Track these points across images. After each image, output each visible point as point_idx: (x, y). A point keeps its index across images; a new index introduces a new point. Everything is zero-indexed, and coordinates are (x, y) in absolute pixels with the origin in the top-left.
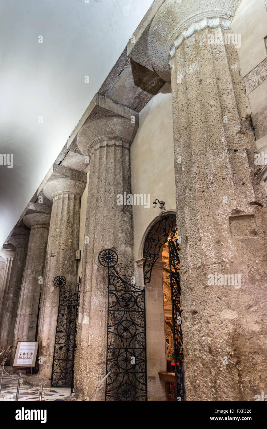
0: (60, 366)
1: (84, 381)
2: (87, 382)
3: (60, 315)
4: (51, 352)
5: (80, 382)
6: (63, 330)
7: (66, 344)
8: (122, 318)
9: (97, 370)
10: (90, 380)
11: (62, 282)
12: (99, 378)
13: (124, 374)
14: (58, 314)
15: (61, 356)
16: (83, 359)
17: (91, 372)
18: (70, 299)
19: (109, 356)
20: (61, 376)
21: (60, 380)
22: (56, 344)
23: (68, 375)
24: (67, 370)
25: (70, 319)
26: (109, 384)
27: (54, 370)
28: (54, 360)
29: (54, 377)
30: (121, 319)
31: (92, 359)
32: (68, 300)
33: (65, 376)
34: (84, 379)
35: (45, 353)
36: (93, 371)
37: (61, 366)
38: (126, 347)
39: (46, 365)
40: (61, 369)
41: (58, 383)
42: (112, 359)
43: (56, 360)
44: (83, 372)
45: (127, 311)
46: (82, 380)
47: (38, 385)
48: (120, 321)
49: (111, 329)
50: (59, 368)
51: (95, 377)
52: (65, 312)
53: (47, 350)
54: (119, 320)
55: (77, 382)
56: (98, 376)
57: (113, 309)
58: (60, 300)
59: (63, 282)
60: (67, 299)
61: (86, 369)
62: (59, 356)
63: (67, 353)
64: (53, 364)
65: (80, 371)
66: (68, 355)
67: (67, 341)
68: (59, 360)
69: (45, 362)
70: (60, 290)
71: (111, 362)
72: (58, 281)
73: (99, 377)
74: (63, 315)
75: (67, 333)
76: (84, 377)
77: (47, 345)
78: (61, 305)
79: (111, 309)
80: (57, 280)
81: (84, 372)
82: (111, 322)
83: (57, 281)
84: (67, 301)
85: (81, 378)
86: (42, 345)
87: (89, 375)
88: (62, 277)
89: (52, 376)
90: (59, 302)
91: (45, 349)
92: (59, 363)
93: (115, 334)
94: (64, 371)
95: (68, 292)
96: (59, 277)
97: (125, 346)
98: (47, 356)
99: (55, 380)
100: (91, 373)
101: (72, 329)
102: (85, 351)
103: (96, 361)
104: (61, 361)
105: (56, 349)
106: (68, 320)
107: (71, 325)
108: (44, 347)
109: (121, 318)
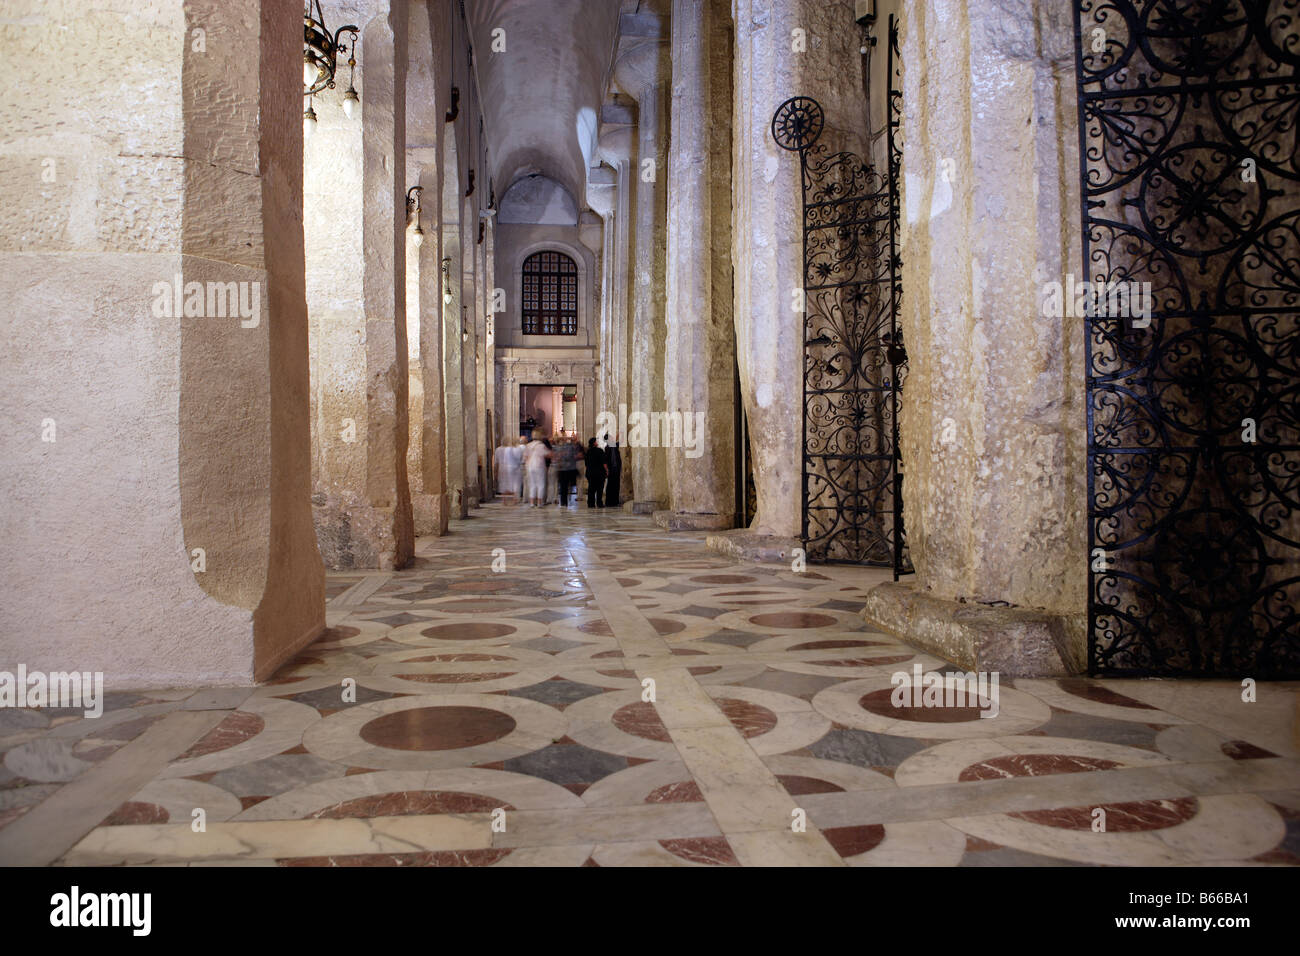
0: (830, 483)
1: (959, 502)
2: (978, 508)
3: (812, 271)
4: (794, 430)
5: (941, 509)
6: (829, 334)
7: (848, 392)
8: (1168, 136)
9: (1027, 443)
10: (994, 496)
11: (807, 125)
12: (1046, 483)
13: (1194, 459)
14: (806, 267)
15: (833, 442)
16: (947, 397)
17: (999, 454)
18: (850, 197)
19: (1101, 361)
20: (841, 520)
21: (834, 537)
22: (808, 397)
23: (865, 516)
24: (859, 498)
25: (858, 285)
26: (1106, 514)
27: (810, 499)
28: (806, 458)
29: (812, 527)
30: (1164, 142)
31: (1001, 386)
32: (840, 202)
33: (855, 519)
34: (959, 496)
35: (770, 437)
36: (1007, 449)
37: (838, 482)
38: (1203, 303)
39: (778, 482)
40: (835, 495)
41: (828, 547)
42: (1115, 375)
43: (815, 460)
44: (953, 462)
45: (1197, 91)
46: (952, 502)
47: (757, 557)
48: (1158, 151)
49: (1102, 204)
50: (828, 492)
51: (1020, 482)
52: (831, 255)
53: (775, 422)
54: (1152, 149)
55: (924, 514)
56: (1037, 472)
57: (1111, 82)
58: (805, 206)
59: (811, 124)
60: (836, 196)
61: (970, 444)
62: (823, 445)
63: (857, 429)
64: (805, 476)
65: (935, 458)
66: (858, 436)
67: (852, 379)
68: (826, 458)
69: (774, 472)
70: (804, 163)
71: (1113, 389)
72: (790, 124)
73: (1041, 479)
74: (825, 270)
75: (847, 343)
76: (960, 486)
77: (777, 402)
78: (812, 228)
79: (1095, 88)
80: (787, 117)
81: (960, 457)
82: (1100, 166)
83: (785, 123)
84: (835, 204)
85: (943, 492)
86: (756, 404)
87: (986, 472)
88: (805, 103)
89: (805, 524)
90: (805, 215)
91: (768, 419)
92: (829, 471)
93: (1131, 231)
94: (851, 501)
95: (837, 167)
96: (793, 105)
97: (1195, 302)
98: (777, 446)
99: (818, 537)
100: (1000, 462)
101: (868, 326)
102: (956, 353)
103: (1019, 398)
104: (833, 463)
105: (810, 410)
106: (848, 289)
107: (863, 310)
108: (765, 411)
109: (1160, 133)
